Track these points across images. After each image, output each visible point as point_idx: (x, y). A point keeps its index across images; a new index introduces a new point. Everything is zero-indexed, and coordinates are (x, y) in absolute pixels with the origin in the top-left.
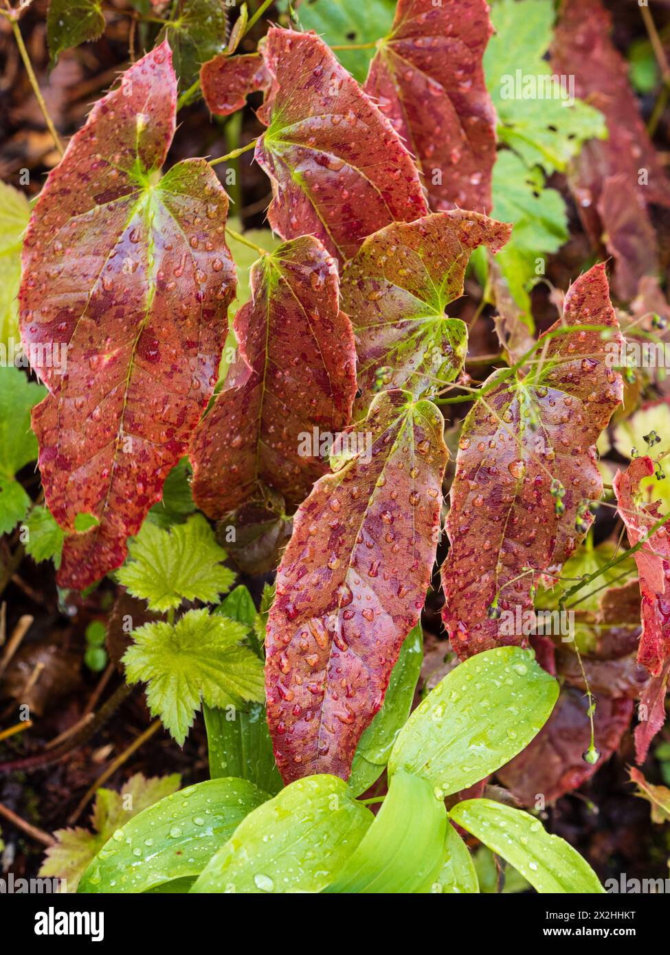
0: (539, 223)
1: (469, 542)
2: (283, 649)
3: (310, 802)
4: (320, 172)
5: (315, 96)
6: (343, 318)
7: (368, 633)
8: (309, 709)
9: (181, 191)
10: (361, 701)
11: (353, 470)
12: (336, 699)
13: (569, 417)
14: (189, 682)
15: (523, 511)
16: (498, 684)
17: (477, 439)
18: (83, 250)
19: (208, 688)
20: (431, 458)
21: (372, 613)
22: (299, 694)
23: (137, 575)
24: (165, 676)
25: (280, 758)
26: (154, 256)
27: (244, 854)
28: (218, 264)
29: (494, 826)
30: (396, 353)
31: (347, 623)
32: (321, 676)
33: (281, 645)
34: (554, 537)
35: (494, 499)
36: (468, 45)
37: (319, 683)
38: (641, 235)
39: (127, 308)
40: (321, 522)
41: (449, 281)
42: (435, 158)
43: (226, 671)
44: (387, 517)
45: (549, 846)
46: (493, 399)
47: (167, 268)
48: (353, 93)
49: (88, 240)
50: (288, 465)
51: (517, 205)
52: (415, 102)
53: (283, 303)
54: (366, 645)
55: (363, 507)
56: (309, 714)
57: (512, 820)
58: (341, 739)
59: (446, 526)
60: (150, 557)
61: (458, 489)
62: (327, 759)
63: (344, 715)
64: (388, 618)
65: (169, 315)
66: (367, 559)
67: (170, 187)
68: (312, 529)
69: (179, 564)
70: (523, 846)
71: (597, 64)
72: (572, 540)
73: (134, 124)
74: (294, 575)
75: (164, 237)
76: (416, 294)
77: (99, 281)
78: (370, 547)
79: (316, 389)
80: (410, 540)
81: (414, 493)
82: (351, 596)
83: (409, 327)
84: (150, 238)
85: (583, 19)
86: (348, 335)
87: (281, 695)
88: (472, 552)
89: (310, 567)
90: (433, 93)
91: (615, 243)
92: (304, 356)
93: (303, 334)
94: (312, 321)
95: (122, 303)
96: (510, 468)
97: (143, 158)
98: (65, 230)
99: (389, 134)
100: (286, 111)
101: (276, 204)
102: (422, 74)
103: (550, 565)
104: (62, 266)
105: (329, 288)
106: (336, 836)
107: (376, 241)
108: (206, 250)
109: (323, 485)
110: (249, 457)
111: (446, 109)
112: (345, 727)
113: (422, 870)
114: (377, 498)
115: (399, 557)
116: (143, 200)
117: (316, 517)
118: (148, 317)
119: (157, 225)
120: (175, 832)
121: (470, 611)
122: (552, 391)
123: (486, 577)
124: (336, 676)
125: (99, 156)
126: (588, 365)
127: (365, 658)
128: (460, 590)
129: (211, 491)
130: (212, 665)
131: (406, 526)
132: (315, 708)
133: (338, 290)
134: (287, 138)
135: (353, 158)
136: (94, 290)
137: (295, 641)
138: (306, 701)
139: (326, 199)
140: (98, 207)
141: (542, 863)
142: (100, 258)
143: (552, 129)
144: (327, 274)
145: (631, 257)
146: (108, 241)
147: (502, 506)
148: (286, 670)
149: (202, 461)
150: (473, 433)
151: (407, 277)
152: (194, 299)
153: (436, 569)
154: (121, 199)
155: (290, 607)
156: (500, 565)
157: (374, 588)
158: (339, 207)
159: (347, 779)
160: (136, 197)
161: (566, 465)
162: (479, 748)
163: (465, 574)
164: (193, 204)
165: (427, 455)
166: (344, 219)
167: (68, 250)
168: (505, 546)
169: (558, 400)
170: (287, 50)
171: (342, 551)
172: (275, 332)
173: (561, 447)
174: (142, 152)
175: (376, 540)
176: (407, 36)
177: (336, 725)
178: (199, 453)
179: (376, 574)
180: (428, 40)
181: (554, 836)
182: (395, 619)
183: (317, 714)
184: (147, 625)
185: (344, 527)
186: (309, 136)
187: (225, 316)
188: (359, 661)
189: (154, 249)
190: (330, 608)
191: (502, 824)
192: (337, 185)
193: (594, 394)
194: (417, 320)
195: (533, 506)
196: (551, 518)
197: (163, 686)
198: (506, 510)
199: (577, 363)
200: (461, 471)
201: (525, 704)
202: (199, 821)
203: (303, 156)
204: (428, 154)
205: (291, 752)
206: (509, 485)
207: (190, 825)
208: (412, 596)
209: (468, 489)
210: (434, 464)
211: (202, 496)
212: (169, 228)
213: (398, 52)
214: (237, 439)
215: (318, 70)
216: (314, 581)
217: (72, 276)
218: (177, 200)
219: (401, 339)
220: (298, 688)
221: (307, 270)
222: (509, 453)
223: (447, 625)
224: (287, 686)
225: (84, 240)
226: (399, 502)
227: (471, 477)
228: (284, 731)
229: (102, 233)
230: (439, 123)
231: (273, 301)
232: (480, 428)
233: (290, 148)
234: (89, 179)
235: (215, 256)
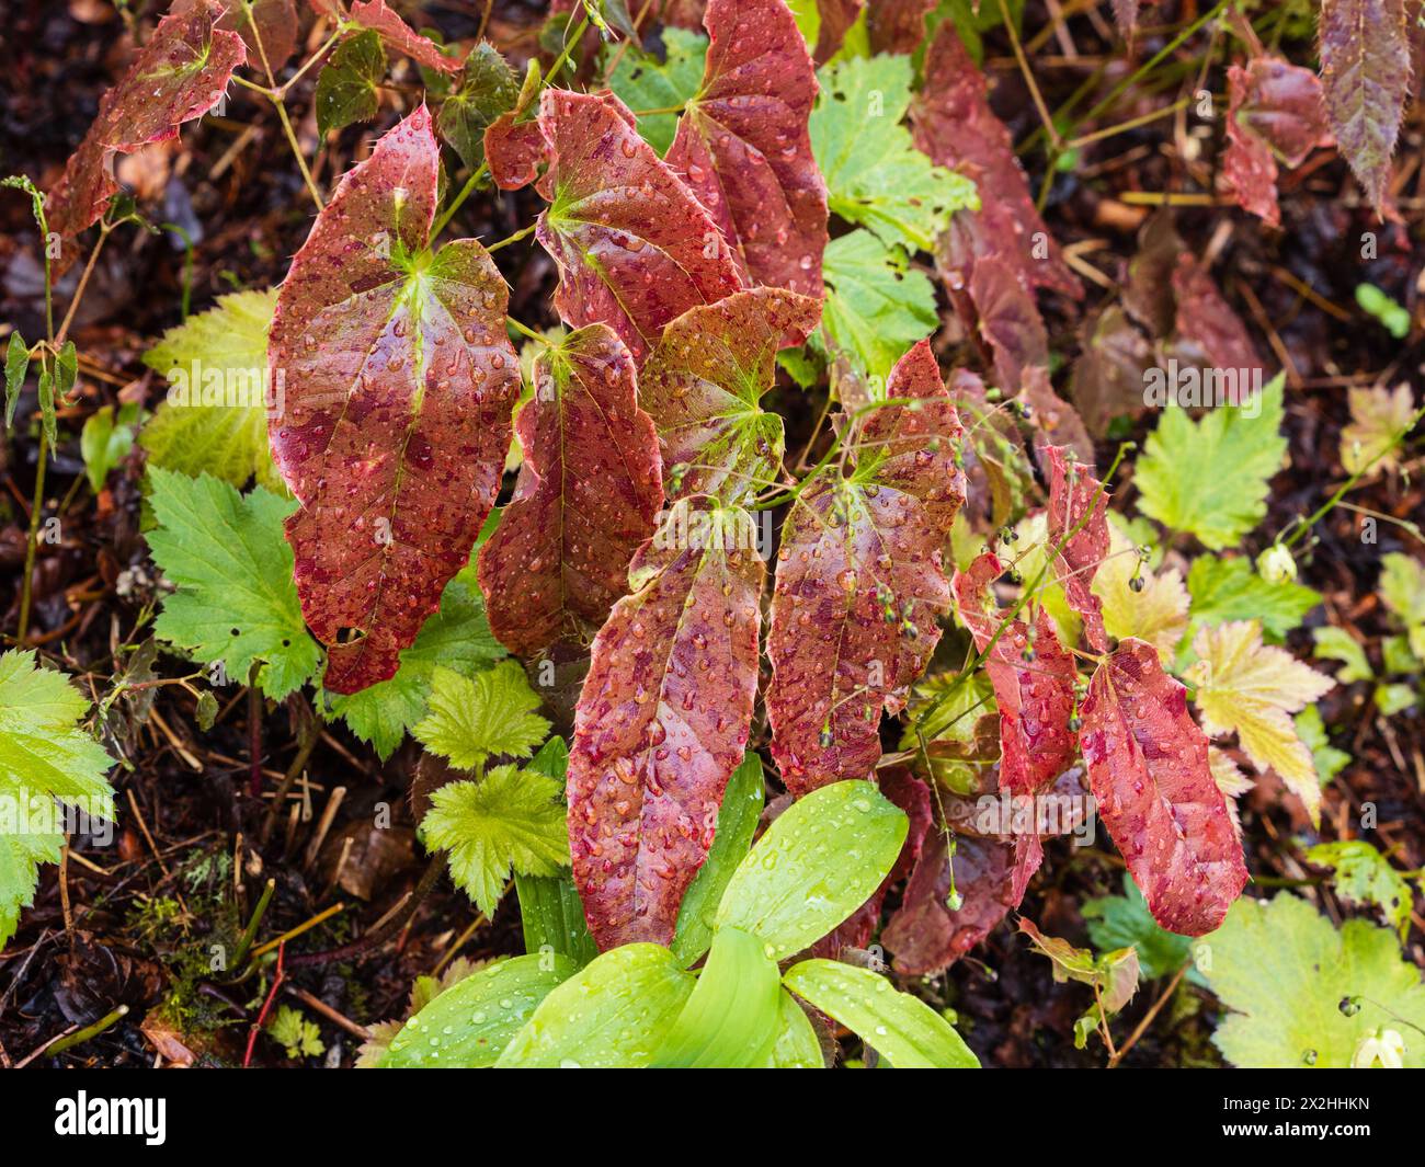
0: (904, 309)
1: (797, 664)
2: (588, 797)
3: (625, 976)
4: (617, 254)
5: (606, 166)
6: (644, 418)
7: (686, 775)
8: (621, 864)
9: (452, 277)
10: (681, 852)
11: (656, 590)
12: (653, 851)
13: (906, 518)
14: (497, 848)
15: (858, 627)
16: (836, 824)
17: (800, 547)
18: (340, 344)
19: (519, 853)
20: (744, 572)
21: (689, 753)
22: (609, 846)
23: (436, 730)
24: (470, 842)
25: (591, 921)
26: (423, 351)
27: (547, 1037)
28: (498, 360)
29: (832, 989)
30: (707, 456)
31: (661, 764)
32: (635, 825)
33: (585, 792)
34: (896, 656)
35: (823, 616)
36: (790, 105)
37: (632, 834)
38: (1025, 322)
39: (392, 410)
40: (623, 650)
41: (760, 370)
42: (760, 239)
43: (539, 833)
44: (700, 641)
45: (900, 1006)
46: (814, 501)
47: (437, 363)
48: (649, 161)
49: (345, 333)
50: (597, 590)
51: (877, 290)
52: (733, 173)
53: (578, 403)
54: (685, 788)
55: (672, 631)
56: (622, 870)
57: (853, 980)
58: (661, 896)
59: (768, 648)
60: (452, 710)
61: (781, 605)
62: (646, 920)
63: (663, 868)
64: (707, 756)
65: (443, 418)
66: (679, 690)
67: (440, 273)
68: (613, 658)
69: (485, 716)
70: (869, 1010)
71: (973, 133)
72: (918, 659)
73: (392, 200)
74: (595, 712)
75: (435, 330)
76: (725, 387)
77: (359, 380)
78: (682, 676)
79: (621, 500)
80: (727, 666)
81: (728, 612)
82: (663, 733)
83: (720, 427)
84: (418, 332)
85: (954, 82)
86: (651, 437)
87: (588, 849)
88: (802, 677)
89: (612, 702)
90: (753, 161)
91: (992, 331)
92: (604, 463)
93: (601, 437)
94: (610, 422)
95: (385, 405)
96: (839, 578)
97: (405, 239)
98: (317, 322)
99: (692, 206)
100: (573, 185)
101: (564, 291)
102: (739, 140)
103: (895, 688)
104: (315, 363)
105: (625, 383)
106: (656, 1012)
107: (677, 329)
108: (485, 344)
109: (622, 608)
110: (552, 583)
111: (769, 180)
112: (665, 882)
113: (755, 1040)
114: (687, 620)
115: (716, 686)
116: (409, 290)
117: (616, 646)
118: (417, 421)
119: (426, 317)
120: (479, 1017)
121: (804, 744)
122: (883, 489)
123: (820, 704)
124: (651, 824)
125: (352, 237)
126: (923, 457)
127: (684, 803)
128: (790, 720)
129: (510, 622)
130: (523, 827)
131: (721, 650)
132: (628, 863)
133: (635, 386)
134: (576, 215)
135: (655, 236)
136: (353, 390)
137: (602, 788)
138: (618, 854)
139: (627, 284)
140: (355, 296)
141: (890, 1026)
142: (359, 355)
143: (916, 203)
144: (624, 368)
145: (1014, 347)
146: (369, 334)
147: (832, 623)
148: (592, 820)
149: (495, 587)
150: (793, 541)
151: (714, 369)
152: (470, 399)
153: (759, 698)
154: (382, 288)
155: (593, 749)
156: (835, 690)
157: (689, 722)
158: (642, 293)
159: (670, 942)
160: (401, 285)
161: (906, 574)
162: (817, 901)
163: (796, 703)
164: (466, 292)
165: (740, 569)
166: (650, 307)
167: (322, 345)
168: (841, 669)
169: (892, 500)
170: (567, 114)
171: (650, 682)
172: (571, 436)
173: (899, 554)
174: (403, 232)
175: (688, 667)
176: (720, 96)
177: (654, 881)
178: (491, 577)
179: (691, 707)
180: (744, 99)
181: (905, 994)
182: (716, 757)
183: (632, 869)
184: (448, 785)
185: (650, 655)
186: (601, 213)
187: (508, 418)
188: (677, 807)
189: (423, 344)
190: (641, 747)
191: (843, 986)
192: (638, 267)
193: (933, 491)
194: (728, 416)
195: (869, 621)
196: (892, 635)
197: (468, 853)
198: (837, 627)
199: (910, 456)
200: (782, 586)
201: (870, 845)
202: (506, 1003)
203: (596, 237)
204: (751, 235)
205: (603, 915)
206: (839, 599)
207: (496, 1009)
208: (734, 729)
209: (792, 606)
210: (749, 579)
211: (501, 628)
212: (441, 320)
213: (711, 114)
214: (536, 562)
215: (607, 136)
216: (619, 718)
217: (327, 374)
218: (450, 287)
219: (713, 440)
220: (607, 840)
221: (600, 364)
222: (837, 563)
223: (777, 761)
224: (594, 839)
225: (340, 333)
226: (712, 623)
227: (795, 590)
228: (595, 891)
229: (362, 325)
230: (761, 198)
231: (565, 401)
232: (801, 535)
233: (581, 227)
234: (341, 263)
235: (493, 351)
